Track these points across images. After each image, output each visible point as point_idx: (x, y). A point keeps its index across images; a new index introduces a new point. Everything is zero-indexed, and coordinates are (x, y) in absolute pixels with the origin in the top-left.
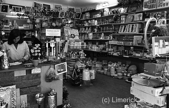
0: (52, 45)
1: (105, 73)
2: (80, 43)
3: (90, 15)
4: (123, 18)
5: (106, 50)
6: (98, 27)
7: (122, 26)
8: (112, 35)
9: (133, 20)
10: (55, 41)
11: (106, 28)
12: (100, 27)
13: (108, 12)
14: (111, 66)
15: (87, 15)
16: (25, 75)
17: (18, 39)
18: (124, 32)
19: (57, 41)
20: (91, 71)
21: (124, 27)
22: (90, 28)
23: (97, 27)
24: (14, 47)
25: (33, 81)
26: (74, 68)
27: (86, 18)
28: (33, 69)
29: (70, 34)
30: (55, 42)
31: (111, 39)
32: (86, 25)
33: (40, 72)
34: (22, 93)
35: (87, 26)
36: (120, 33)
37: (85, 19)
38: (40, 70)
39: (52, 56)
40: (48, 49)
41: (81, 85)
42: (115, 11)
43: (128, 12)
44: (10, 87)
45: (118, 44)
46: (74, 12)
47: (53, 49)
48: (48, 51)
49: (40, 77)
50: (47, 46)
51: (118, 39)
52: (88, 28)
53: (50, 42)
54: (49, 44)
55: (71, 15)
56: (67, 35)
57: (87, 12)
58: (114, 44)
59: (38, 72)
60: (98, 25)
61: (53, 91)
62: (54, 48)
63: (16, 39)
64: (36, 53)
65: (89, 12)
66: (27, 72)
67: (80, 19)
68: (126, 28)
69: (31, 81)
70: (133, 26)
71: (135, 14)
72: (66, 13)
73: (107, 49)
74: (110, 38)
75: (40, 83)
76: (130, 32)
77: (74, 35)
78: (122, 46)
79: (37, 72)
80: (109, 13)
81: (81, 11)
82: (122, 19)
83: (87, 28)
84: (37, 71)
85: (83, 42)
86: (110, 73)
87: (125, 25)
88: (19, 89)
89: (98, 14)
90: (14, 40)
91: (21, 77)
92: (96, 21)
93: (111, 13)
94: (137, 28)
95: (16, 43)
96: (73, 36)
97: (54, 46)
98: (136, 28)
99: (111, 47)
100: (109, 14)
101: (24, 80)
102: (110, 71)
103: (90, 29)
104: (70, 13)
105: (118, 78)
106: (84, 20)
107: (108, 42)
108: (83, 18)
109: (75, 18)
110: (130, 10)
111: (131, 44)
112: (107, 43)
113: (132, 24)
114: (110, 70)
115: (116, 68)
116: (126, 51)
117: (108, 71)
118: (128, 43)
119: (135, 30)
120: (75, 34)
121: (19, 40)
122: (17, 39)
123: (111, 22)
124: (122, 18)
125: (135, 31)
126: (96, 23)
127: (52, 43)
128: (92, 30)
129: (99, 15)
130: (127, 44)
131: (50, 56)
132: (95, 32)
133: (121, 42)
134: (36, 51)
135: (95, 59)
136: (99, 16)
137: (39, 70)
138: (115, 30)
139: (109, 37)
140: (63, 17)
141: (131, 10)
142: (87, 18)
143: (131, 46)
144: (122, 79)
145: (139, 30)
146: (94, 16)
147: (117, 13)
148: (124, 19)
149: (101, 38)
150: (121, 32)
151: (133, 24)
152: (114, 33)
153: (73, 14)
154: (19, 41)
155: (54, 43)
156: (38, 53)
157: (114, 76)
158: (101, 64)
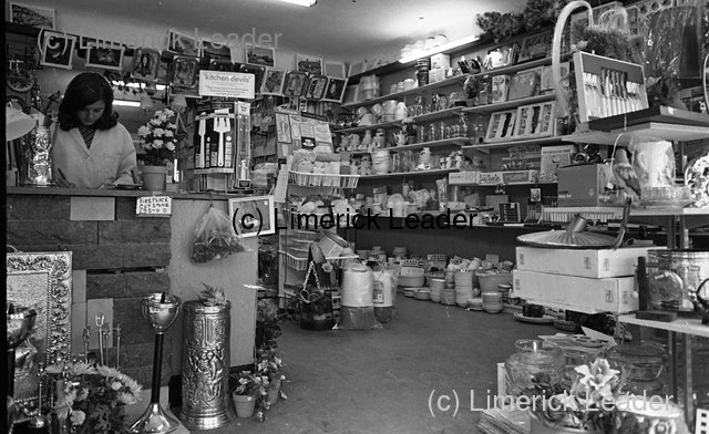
0: (221, 127)
1: (436, 295)
2: (336, 166)
3: (380, 87)
4: (499, 85)
5: (437, 208)
6: (409, 125)
7: (497, 117)
8: (460, 152)
9: (535, 90)
10: (232, 111)
11: (438, 128)
12: (414, 127)
13: (443, 68)
14: (457, 267)
15: (368, 87)
16: (113, 219)
17: (96, 110)
18: (503, 135)
19: (240, 111)
20: (376, 274)
21: (503, 119)
22: (378, 134)
23: (404, 128)
24: (81, 140)
25: (139, 249)
26: (311, 258)
27: (365, 96)
28: (144, 199)
29: (297, 135)
30: (232, 116)
31: (458, 166)
32: (365, 121)
33: (169, 212)
34: (94, 292)
35: (369, 124)
36: (490, 140)
37: (360, 102)
38: (170, 205)
39: (217, 166)
40: (206, 142)
41: (335, 327)
42: (470, 63)
43: (516, 63)
44: (52, 256)
45: (483, 183)
46: (318, 75)
47: (225, 140)
48: (205, 149)
49: (167, 237)
50: (202, 132)
51: (481, 162)
52: (373, 135)
53: (211, 115)
54: (210, 123)
55: (309, 86)
56: (285, 140)
57: (368, 74)
58: (469, 182)
59: (161, 212)
60: (410, 120)
61: (218, 295)
62: (229, 138)
63: (88, 110)
64: (158, 138)
65: (377, 75)
66: (118, 210)
67: (340, 101)
68: (512, 122)
69: (134, 245)
70: (537, 109)
71: (542, 68)
72: (287, 76)
73: (442, 205)
74: (454, 163)
75: (167, 258)
76: (527, 133)
77: (313, 140)
78: (500, 187)
79: (158, 210)
80: (447, 71)
81: (347, 74)
82: (494, 88)
83: (368, 136)
84: (157, 207)
85: (347, 163)
86: (455, 294)
87: (509, 110)
88: (85, 272)
89: (409, 80)
90: (82, 114)
91: (95, 227)
92: (402, 105)
93: (455, 72)
94: (552, 116)
95: (90, 127)
96: (308, 143)
97: (228, 129)
98: (548, 118)
99: (458, 197)
100: (450, 73)
101: (105, 239)
102: (453, 287)
103: (378, 137)
104: (305, 80)
105: (484, 311)
106: (357, 107)
107: (444, 180)
108: (352, 100)
109: (322, 96)
110: (523, 56)
111: (530, 179)
112: (441, 184)
113: (532, 106)
114: (454, 283)
115: (477, 274)
116: (513, 206)
117: (446, 287)
118: (520, 176)
119: (545, 125)
120: (317, 139)
121: (99, 115)
122: (91, 112)
123: (457, 104)
124: (497, 84)
125: (546, 129)
126: (400, 111)
127: (222, 120)
128: (388, 141)
129: (413, 84)
130: (517, 179)
131: (211, 167)
132: (399, 146)
133: (492, 174)
134: (159, 132)
135: (398, 250)
136: (411, 84)
137: (165, 203)
138: (470, 133)
139: (448, 159)
140: (278, 91)
141: (529, 55)
142: (369, 97)
143: (533, 186)
144: (500, 312)
145: (558, 124)
146: (395, 86)
147: (476, 71)
148: (503, 87)
149: (422, 166)
150: (494, 138)
151: (536, 105)
152: (467, 143)
153: (315, 82)
154: (100, 119)
155: (228, 120)
156: (164, 138)
157: (469, 305)
158: (421, 266)
